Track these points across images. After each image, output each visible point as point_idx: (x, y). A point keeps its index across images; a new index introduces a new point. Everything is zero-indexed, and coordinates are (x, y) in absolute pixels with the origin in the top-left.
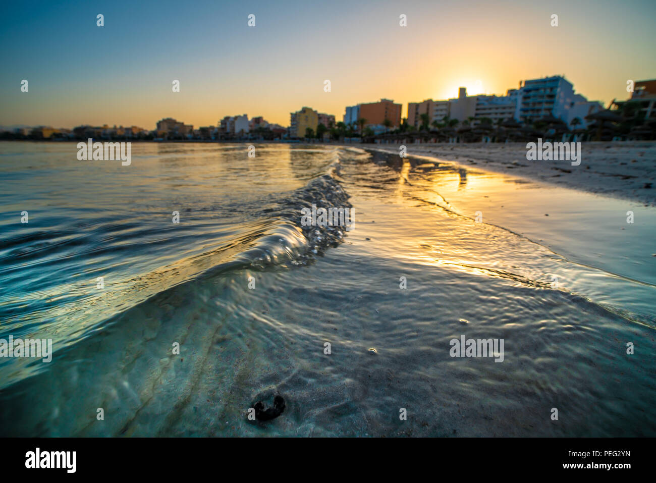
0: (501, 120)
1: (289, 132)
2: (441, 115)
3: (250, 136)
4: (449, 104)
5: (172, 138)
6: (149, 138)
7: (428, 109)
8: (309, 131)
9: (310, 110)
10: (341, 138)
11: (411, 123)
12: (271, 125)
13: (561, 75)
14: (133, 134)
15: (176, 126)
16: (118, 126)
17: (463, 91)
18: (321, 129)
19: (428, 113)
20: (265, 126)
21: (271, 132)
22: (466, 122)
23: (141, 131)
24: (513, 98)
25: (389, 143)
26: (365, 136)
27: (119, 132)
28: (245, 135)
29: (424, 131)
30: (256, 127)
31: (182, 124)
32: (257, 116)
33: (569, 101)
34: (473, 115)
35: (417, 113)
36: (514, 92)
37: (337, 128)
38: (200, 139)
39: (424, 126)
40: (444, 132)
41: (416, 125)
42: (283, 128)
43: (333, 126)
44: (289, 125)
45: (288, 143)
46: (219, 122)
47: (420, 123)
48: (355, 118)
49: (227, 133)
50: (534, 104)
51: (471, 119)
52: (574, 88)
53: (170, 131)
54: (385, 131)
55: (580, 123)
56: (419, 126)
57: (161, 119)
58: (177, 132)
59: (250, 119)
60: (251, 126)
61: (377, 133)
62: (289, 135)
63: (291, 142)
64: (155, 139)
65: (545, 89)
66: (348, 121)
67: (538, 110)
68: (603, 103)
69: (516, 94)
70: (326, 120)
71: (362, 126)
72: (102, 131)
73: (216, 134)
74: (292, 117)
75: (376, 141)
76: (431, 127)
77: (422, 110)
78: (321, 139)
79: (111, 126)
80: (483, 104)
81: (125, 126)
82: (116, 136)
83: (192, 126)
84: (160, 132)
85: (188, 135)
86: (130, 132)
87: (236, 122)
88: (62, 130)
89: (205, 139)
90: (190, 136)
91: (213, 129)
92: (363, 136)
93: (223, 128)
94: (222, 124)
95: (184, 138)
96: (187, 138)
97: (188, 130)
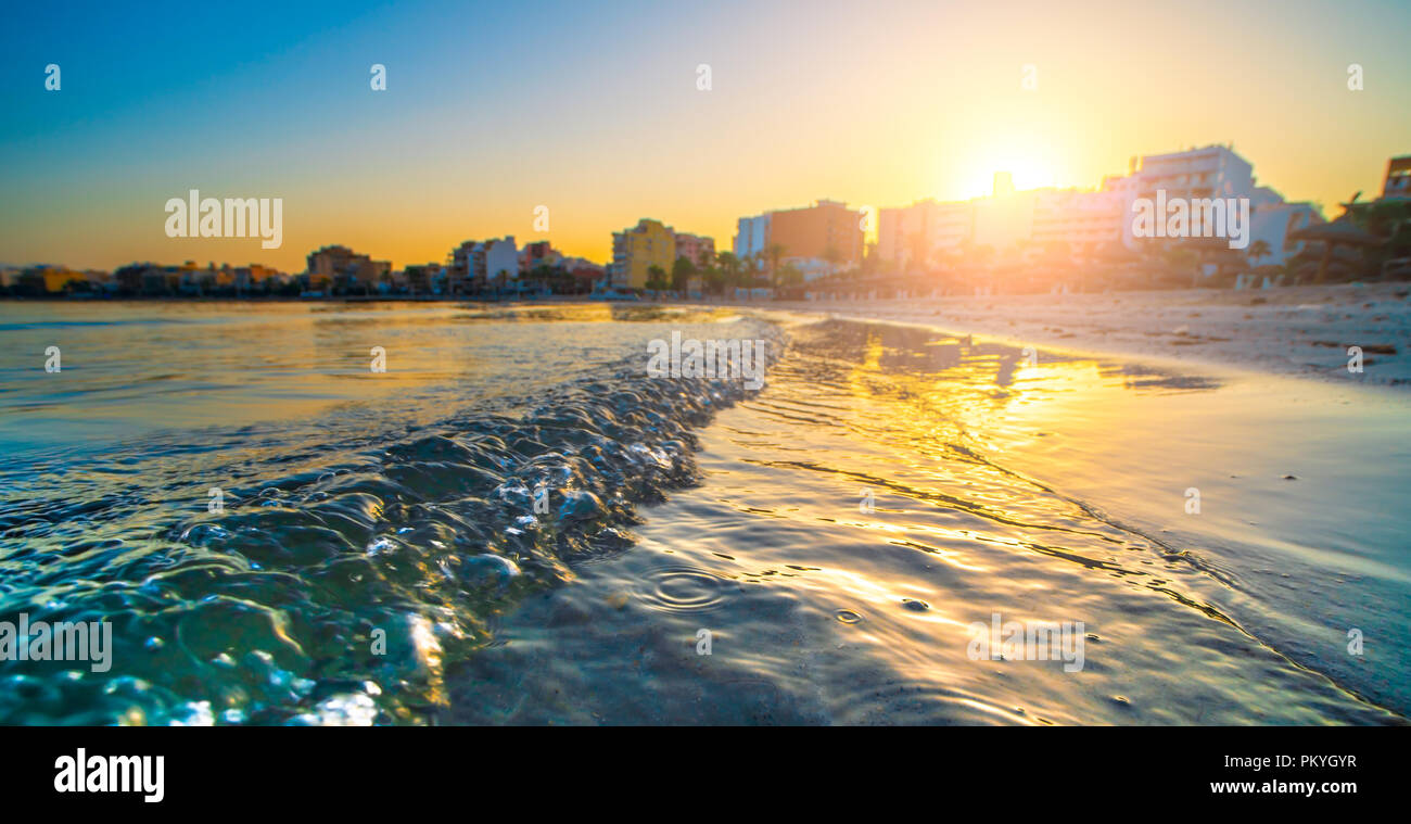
0: (1090, 246)
1: (610, 275)
2: (955, 236)
3: (520, 286)
4: (972, 210)
5: (342, 290)
6: (292, 291)
7: (924, 220)
8: (655, 273)
9: (658, 224)
10: (727, 290)
13: (1226, 145)
14: (252, 281)
15: (353, 263)
16: (219, 265)
19: (923, 232)
20: (556, 262)
21: (568, 276)
22: (1010, 252)
23: (273, 275)
24: (1115, 195)
25: (837, 298)
26: (783, 284)
27: (221, 279)
28: (510, 285)
29: (917, 272)
31: (367, 258)
32: (536, 240)
35: (899, 233)
38: (407, 293)
39: (917, 261)
40: (963, 273)
41: (897, 258)
42: (597, 266)
43: (711, 262)
44: (611, 261)
45: (608, 300)
46: (449, 255)
47: (906, 254)
49: (469, 280)
52: (1255, 173)
53: (337, 274)
54: (828, 274)
55: (1269, 253)
56: (904, 261)
57: (318, 250)
58: (354, 278)
59: (520, 247)
60: (522, 263)
61: (810, 276)
63: (615, 300)
64: (303, 294)
65: (1189, 176)
66: (743, 252)
68: (1321, 207)
70: (693, 248)
72: (182, 277)
73: (444, 282)
74: (615, 243)
76: (932, 263)
77: (911, 225)
78: (682, 292)
79: (202, 264)
80: (1050, 210)
81: (234, 265)
82: (212, 288)
83: (388, 265)
84: (315, 278)
85: (378, 285)
86: (247, 278)
87: (489, 254)
88: (91, 272)
89: (417, 294)
90: (384, 287)
91: (436, 270)
92: (779, 283)
93: (460, 269)
94: (455, 258)
95: (369, 291)
96: (377, 292)
97: (380, 274)
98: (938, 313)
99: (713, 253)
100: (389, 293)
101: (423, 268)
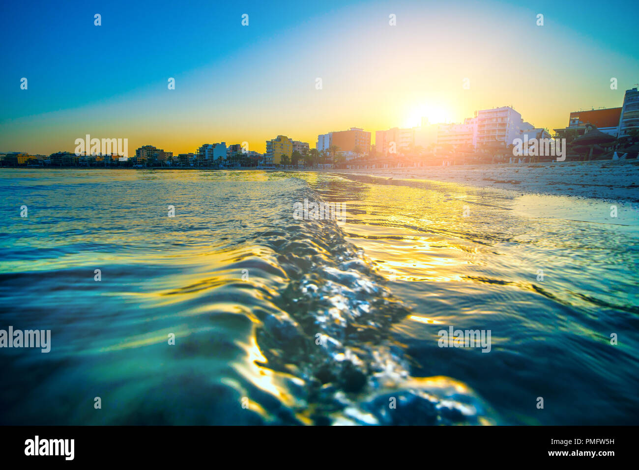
0: (460, 146)
1: (265, 158)
2: (407, 142)
3: (228, 163)
4: (412, 132)
5: (151, 165)
6: (129, 164)
7: (394, 137)
8: (284, 157)
9: (285, 138)
10: (314, 165)
11: (379, 150)
12: (248, 152)
13: (510, 106)
14: (112, 160)
15: (156, 153)
17: (425, 120)
18: (296, 156)
20: (243, 153)
21: (248, 159)
22: (429, 149)
24: (470, 126)
25: (360, 168)
28: (223, 162)
30: (234, 154)
31: (162, 151)
32: (234, 143)
33: (518, 128)
34: (435, 142)
35: (384, 141)
36: (470, 121)
37: (310, 154)
38: (179, 166)
40: (410, 158)
41: (384, 151)
42: (260, 154)
43: (307, 153)
44: (265, 152)
45: (264, 169)
46: (197, 150)
48: (327, 146)
49: (206, 160)
51: (434, 145)
53: (149, 158)
54: (356, 158)
57: (141, 147)
58: (156, 159)
59: (228, 147)
60: (228, 153)
61: (348, 159)
62: (265, 162)
63: (267, 169)
64: (135, 166)
65: (497, 119)
66: (320, 149)
69: (472, 123)
70: (300, 148)
71: (334, 152)
72: (80, 158)
73: (195, 161)
74: (267, 145)
78: (296, 165)
82: (95, 163)
84: (140, 159)
85: (167, 162)
86: (109, 159)
87: (215, 150)
88: (38, 156)
89: (183, 166)
90: (169, 163)
91: (192, 156)
92: (336, 162)
93: (202, 156)
94: (200, 151)
95: (163, 165)
96: (166, 165)
97: (167, 157)
99: (308, 149)
100: (172, 165)
101: (186, 155)
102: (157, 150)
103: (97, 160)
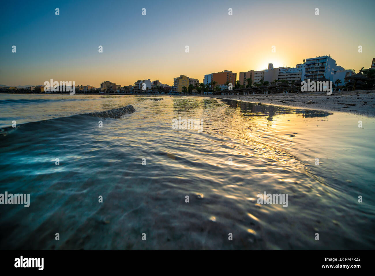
0: (294, 81)
1: (173, 89)
2: (259, 79)
3: (151, 91)
4: (262, 73)
5: (109, 92)
6: (96, 92)
7: (251, 76)
8: (184, 88)
9: (185, 76)
10: (202, 93)
11: (242, 84)
12: (163, 85)
13: (328, 56)
14: (88, 89)
17: (271, 65)
18: (191, 87)
19: (251, 78)
20: (160, 86)
21: (163, 89)
22: (273, 83)
23: (92, 88)
24: (300, 69)
25: (229, 95)
26: (216, 91)
28: (149, 91)
29: (249, 88)
30: (155, 86)
31: (115, 84)
32: (155, 80)
33: (333, 70)
34: (277, 79)
35: (245, 78)
36: (300, 66)
37: (200, 86)
38: (124, 93)
39: (249, 85)
40: (261, 88)
41: (244, 85)
42: (170, 86)
43: (198, 86)
44: (173, 85)
45: (173, 95)
47: (247, 84)
48: (210, 81)
49: (139, 90)
50: (313, 72)
51: (276, 81)
52: (336, 63)
53: (107, 88)
54: (227, 89)
55: (341, 83)
56: (246, 85)
58: (112, 89)
59: (152, 82)
60: (152, 86)
61: (222, 89)
62: (173, 91)
64: (100, 93)
65: (319, 64)
66: (206, 83)
67: (315, 76)
68: (354, 70)
69: (302, 67)
70: (194, 82)
71: (214, 85)
73: (133, 90)
74: (174, 81)
75: (222, 94)
76: (253, 86)
77: (248, 76)
78: (191, 93)
80: (283, 73)
82: (78, 91)
83: (120, 86)
84: (102, 89)
86: (86, 89)
87: (144, 83)
89: (126, 93)
90: (119, 91)
91: (131, 87)
92: (214, 91)
93: (137, 87)
94: (136, 84)
95: (115, 92)
96: (117, 92)
97: (118, 88)
98: (254, 98)
99: (199, 83)
100: (120, 92)
101: (128, 87)
102: (112, 84)
103: (80, 90)
